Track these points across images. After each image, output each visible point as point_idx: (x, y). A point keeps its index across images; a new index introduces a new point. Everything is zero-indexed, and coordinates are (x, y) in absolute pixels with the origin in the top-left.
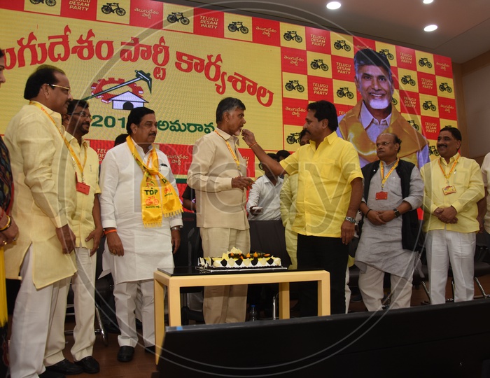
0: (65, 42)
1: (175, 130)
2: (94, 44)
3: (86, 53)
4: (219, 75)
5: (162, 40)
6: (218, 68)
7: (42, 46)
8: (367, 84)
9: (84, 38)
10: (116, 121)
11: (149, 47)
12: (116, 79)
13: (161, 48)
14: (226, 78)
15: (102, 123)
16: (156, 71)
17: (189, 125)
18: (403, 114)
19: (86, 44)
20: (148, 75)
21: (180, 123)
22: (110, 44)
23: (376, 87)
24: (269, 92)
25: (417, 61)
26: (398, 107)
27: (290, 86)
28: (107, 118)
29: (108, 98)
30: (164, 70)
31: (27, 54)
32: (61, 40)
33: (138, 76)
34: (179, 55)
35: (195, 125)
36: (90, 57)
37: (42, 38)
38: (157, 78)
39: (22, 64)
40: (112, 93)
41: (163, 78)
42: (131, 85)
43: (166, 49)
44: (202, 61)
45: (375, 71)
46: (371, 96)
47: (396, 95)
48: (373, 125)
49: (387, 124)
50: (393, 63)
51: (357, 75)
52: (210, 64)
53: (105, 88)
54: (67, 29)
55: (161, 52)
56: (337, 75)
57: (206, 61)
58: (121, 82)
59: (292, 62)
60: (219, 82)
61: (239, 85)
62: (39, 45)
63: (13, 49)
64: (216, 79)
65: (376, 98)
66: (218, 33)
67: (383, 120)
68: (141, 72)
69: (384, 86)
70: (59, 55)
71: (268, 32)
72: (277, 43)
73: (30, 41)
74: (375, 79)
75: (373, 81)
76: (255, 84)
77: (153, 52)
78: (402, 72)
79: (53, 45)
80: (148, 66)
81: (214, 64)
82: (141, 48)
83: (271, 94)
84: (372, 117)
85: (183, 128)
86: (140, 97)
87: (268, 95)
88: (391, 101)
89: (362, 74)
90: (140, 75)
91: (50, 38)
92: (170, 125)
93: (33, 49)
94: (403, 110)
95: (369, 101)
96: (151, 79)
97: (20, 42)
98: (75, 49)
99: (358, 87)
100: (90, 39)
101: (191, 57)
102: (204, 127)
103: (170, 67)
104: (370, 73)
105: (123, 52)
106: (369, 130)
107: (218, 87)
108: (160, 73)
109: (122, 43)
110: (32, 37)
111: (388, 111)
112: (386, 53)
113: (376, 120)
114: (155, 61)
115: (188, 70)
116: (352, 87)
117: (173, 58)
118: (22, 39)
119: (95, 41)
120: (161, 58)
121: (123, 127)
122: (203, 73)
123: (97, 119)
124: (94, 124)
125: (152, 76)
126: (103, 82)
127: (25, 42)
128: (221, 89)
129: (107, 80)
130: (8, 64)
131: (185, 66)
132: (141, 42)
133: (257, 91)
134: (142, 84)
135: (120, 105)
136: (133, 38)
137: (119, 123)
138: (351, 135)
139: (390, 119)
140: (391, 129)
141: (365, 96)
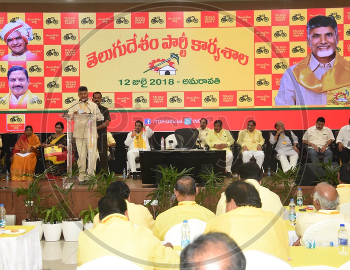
0: (135, 43)
1: (192, 83)
2: (149, 41)
3: (145, 47)
4: (216, 50)
5: (184, 34)
6: (215, 46)
7: (124, 46)
8: (316, 41)
9: (144, 39)
11: (177, 39)
12: (161, 59)
13: (184, 39)
14: (220, 51)
15: (155, 83)
16: (181, 52)
17: (200, 80)
18: (345, 58)
19: (145, 42)
20: (177, 55)
21: (195, 79)
22: (157, 40)
23: (324, 42)
24: (246, 56)
27: (259, 51)
28: (157, 80)
29: (157, 69)
30: (185, 51)
31: (117, 51)
32: (132, 42)
33: (172, 56)
34: (193, 42)
35: (203, 80)
36: (147, 49)
37: (124, 42)
38: (182, 56)
39: (115, 56)
40: (159, 67)
41: (185, 56)
42: (169, 61)
43: (186, 39)
44: (206, 43)
46: (319, 48)
47: (340, 45)
48: (319, 68)
49: (331, 66)
50: (339, 22)
51: (308, 36)
52: (211, 44)
53: (155, 64)
54: (135, 35)
55: (183, 41)
56: (293, 39)
57: (208, 43)
58: (163, 60)
59: (261, 35)
60: (216, 54)
61: (228, 55)
62: (123, 46)
63: (111, 49)
64: (214, 53)
65: (323, 49)
66: (215, 25)
67: (327, 64)
68: (173, 54)
69: (331, 40)
70: (132, 50)
71: (246, 19)
72: (251, 25)
73: (118, 44)
74: (323, 36)
75: (321, 38)
76: (237, 53)
77: (179, 42)
78: (348, 27)
79: (129, 45)
80: (176, 50)
81: (213, 44)
82: (173, 41)
83: (247, 57)
84: (319, 63)
85: (196, 82)
86: (173, 68)
87: (245, 58)
88: (336, 50)
89: (312, 35)
91: (127, 41)
92: (189, 81)
93: (119, 48)
94: (345, 55)
95: (316, 52)
96: (178, 57)
97: (113, 45)
98: (139, 45)
99: (308, 44)
100: (147, 39)
101: (200, 42)
102: (208, 81)
103: (189, 49)
104: (319, 33)
105: (163, 44)
106: (315, 72)
107: (215, 57)
108: (183, 53)
109: (163, 39)
110: (119, 42)
111: (333, 56)
112: (334, 16)
113: (322, 65)
114: (180, 47)
115: (199, 49)
116: (304, 45)
117: (190, 44)
118: (114, 43)
119: (149, 39)
120: (183, 44)
121: (165, 84)
122: (207, 50)
123: (152, 81)
124: (151, 84)
125: (179, 56)
126: (154, 62)
127: (116, 45)
128: (217, 59)
129: (156, 60)
130: (109, 57)
131: (196, 47)
132: (172, 37)
133: (238, 56)
134: (174, 60)
135: (163, 73)
136: (168, 36)
137: (163, 82)
138: (302, 77)
139: (333, 62)
140: (334, 70)
141: (314, 49)
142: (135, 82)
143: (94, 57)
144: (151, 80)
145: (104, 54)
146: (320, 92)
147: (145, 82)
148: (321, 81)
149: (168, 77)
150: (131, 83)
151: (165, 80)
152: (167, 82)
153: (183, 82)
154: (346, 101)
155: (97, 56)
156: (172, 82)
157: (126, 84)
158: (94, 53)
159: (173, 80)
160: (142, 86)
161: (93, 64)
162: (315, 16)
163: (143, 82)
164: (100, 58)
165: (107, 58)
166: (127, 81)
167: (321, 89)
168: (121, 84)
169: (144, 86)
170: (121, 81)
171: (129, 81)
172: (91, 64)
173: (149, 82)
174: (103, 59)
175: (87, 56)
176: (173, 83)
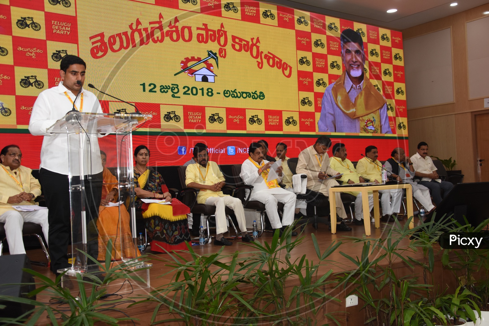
0: (161, 28)
1: (234, 97)
2: (180, 29)
3: (175, 36)
4: (259, 54)
5: (222, 26)
6: (258, 48)
7: (146, 30)
8: (349, 57)
9: (172, 24)
10: (199, 90)
11: (214, 31)
12: (196, 58)
13: (222, 32)
14: (263, 56)
15: (190, 92)
16: (221, 51)
17: (243, 93)
18: (371, 81)
19: (174, 29)
20: (215, 54)
21: (237, 91)
22: (189, 28)
23: (354, 60)
24: (289, 66)
25: (380, 36)
26: (367, 75)
27: (302, 61)
28: (193, 88)
29: (192, 72)
30: (225, 50)
31: (137, 36)
32: (157, 25)
33: (209, 55)
34: (234, 38)
35: (246, 93)
36: (177, 40)
37: (145, 24)
38: (221, 57)
39: (134, 45)
40: (194, 68)
41: (225, 57)
42: (206, 62)
43: (225, 32)
44: (248, 42)
45: (353, 46)
46: (351, 67)
48: (353, 89)
49: (361, 89)
50: (365, 39)
51: (342, 51)
52: (253, 45)
53: (189, 64)
54: (161, 16)
55: (222, 36)
56: (330, 52)
57: (250, 43)
58: (199, 60)
59: (302, 42)
60: (259, 60)
61: (271, 62)
62: (144, 29)
63: (127, 32)
64: (256, 57)
65: (354, 68)
66: (255, 19)
67: (358, 85)
68: (211, 52)
69: (359, 58)
70: (158, 37)
71: (287, 17)
72: (293, 27)
73: (137, 26)
74: (353, 53)
75: (352, 55)
76: (281, 60)
77: (217, 36)
78: (371, 47)
79: (153, 29)
80: (214, 47)
81: (255, 45)
82: (210, 33)
83: (291, 68)
84: (352, 83)
85: (239, 95)
86: (212, 72)
87: (289, 68)
88: (364, 70)
89: (345, 50)
90: (211, 54)
91: (150, 23)
92: (231, 93)
93: (140, 31)
94: (371, 78)
95: (350, 71)
96: (217, 57)
97: (131, 27)
98: (167, 32)
99: (343, 60)
101: (241, 40)
102: (252, 95)
103: (229, 48)
104: (350, 49)
105: (199, 35)
106: (350, 94)
107: (259, 63)
108: (223, 53)
109: (198, 28)
110: (138, 23)
111: (361, 78)
112: (360, 32)
113: (354, 86)
114: (219, 43)
115: (240, 50)
117: (230, 41)
118: (132, 24)
119: (180, 25)
120: (222, 39)
121: (203, 95)
122: (249, 52)
123: (186, 89)
124: (185, 93)
125: (218, 55)
126: (188, 60)
127: (134, 27)
128: (260, 65)
129: (190, 58)
130: (125, 45)
131: (237, 47)
132: (209, 28)
133: (282, 66)
134: (212, 61)
135: (200, 78)
136: (204, 24)
137: (200, 92)
138: (339, 98)
139: (363, 84)
140: (363, 92)
141: (347, 67)
142: (164, 89)
143: (102, 40)
144: (184, 88)
145: (118, 39)
146: (354, 118)
147: (176, 90)
148: (354, 105)
149: (205, 85)
150: (158, 89)
151: (202, 89)
152: (205, 92)
153: (224, 93)
154: (373, 129)
155: (106, 40)
156: (210, 93)
157: (151, 91)
158: (102, 35)
159: (212, 90)
160: (173, 96)
161: (100, 54)
162: (346, 28)
163: (173, 89)
164: (112, 44)
165: (122, 47)
166: (152, 86)
167: (354, 114)
168: (144, 90)
169: (176, 95)
170: (144, 85)
171: (155, 86)
172: (98, 53)
173: (182, 91)
174: (116, 47)
175: (91, 38)
176: (212, 94)
